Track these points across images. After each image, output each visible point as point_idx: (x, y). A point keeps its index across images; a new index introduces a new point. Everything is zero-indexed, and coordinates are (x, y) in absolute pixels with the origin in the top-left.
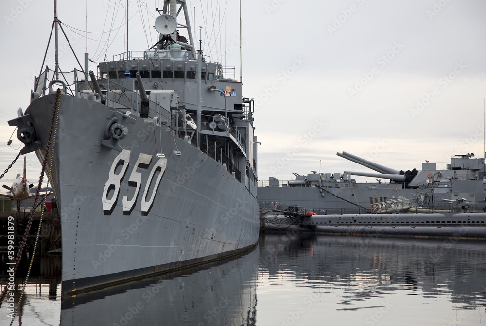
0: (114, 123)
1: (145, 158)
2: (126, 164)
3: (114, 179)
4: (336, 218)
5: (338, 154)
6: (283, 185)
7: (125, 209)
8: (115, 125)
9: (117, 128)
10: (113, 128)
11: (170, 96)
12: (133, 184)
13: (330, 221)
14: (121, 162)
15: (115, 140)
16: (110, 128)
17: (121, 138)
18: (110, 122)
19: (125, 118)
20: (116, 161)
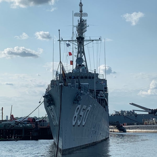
0: (77, 95)
1: (85, 107)
2: (80, 109)
3: (76, 114)
4: (131, 127)
5: (130, 104)
6: (111, 115)
7: (78, 125)
8: (78, 96)
9: (79, 97)
10: (77, 97)
11: (88, 85)
12: (81, 116)
13: (129, 128)
14: (78, 108)
15: (78, 101)
16: (76, 97)
17: (80, 100)
18: (76, 95)
19: (81, 93)
20: (77, 108)
